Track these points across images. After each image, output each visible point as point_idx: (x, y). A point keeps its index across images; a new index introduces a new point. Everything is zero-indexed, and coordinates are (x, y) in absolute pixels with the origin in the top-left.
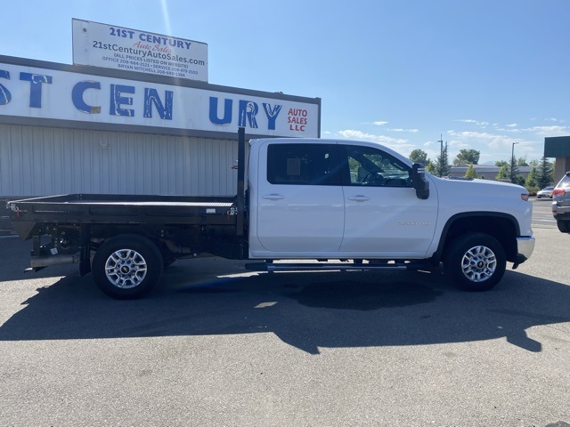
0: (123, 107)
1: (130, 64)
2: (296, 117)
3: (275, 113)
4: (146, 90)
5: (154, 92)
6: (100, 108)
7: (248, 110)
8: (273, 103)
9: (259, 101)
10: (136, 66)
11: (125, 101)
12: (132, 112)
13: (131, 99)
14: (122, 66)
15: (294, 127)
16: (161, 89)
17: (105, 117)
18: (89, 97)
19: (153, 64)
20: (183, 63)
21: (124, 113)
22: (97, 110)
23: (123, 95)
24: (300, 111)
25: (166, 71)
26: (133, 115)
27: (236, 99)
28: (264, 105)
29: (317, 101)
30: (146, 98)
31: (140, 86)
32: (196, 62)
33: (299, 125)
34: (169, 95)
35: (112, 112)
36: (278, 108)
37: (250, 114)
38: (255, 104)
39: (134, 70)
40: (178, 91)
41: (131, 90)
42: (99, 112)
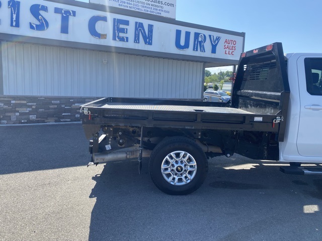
0: (121, 35)
1: (126, 5)
2: (229, 45)
3: (216, 42)
4: (136, 23)
5: (141, 25)
6: (106, 35)
7: (200, 39)
8: (215, 35)
9: (207, 33)
10: (130, 6)
11: (123, 31)
12: (127, 38)
13: (127, 29)
14: (121, 5)
15: (227, 52)
16: (146, 23)
17: (110, 42)
18: (99, 27)
19: (141, 5)
20: (160, 5)
21: (122, 39)
22: (103, 36)
23: (122, 26)
24: (232, 41)
25: (149, 10)
26: (127, 41)
27: (193, 31)
28: (210, 36)
29: (243, 35)
30: (136, 29)
31: (132, 20)
32: (169, 5)
33: (231, 51)
34: (151, 27)
35: (114, 39)
36: (218, 39)
37: (200, 42)
38: (204, 35)
39: (128, 9)
40: (155, 24)
41: (127, 23)
42: (106, 38)
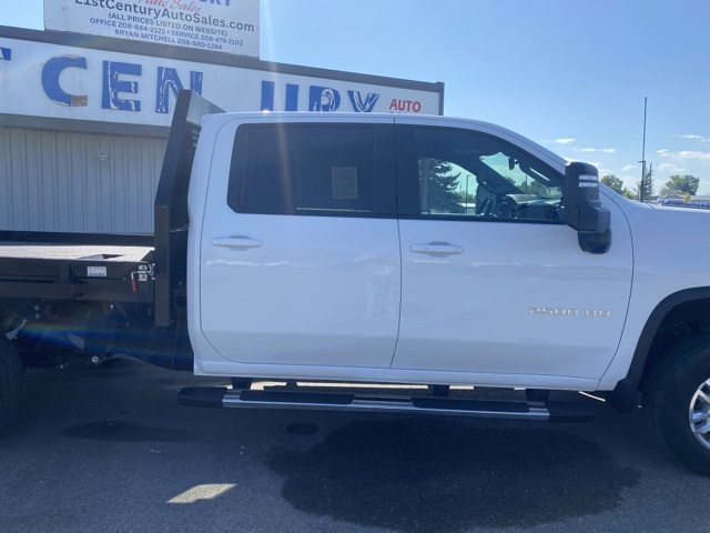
0: (123, 96)
1: (133, 30)
3: (368, 106)
4: (160, 69)
5: (172, 74)
6: (85, 98)
7: (324, 101)
8: (365, 90)
9: (342, 87)
10: (144, 32)
11: (126, 87)
12: (138, 104)
13: (136, 84)
14: (122, 32)
16: (184, 69)
17: (93, 112)
18: (69, 80)
19: (170, 29)
20: (219, 28)
21: (125, 106)
22: (80, 101)
23: (123, 78)
24: (409, 102)
25: (191, 40)
26: (138, 109)
27: (304, 84)
28: (351, 93)
29: (438, 88)
30: (160, 83)
31: (150, 65)
32: (240, 26)
34: (196, 78)
35: (105, 105)
36: (373, 99)
37: (326, 109)
38: (335, 92)
39: (140, 39)
40: (207, 70)
41: (136, 70)
42: (85, 104)
